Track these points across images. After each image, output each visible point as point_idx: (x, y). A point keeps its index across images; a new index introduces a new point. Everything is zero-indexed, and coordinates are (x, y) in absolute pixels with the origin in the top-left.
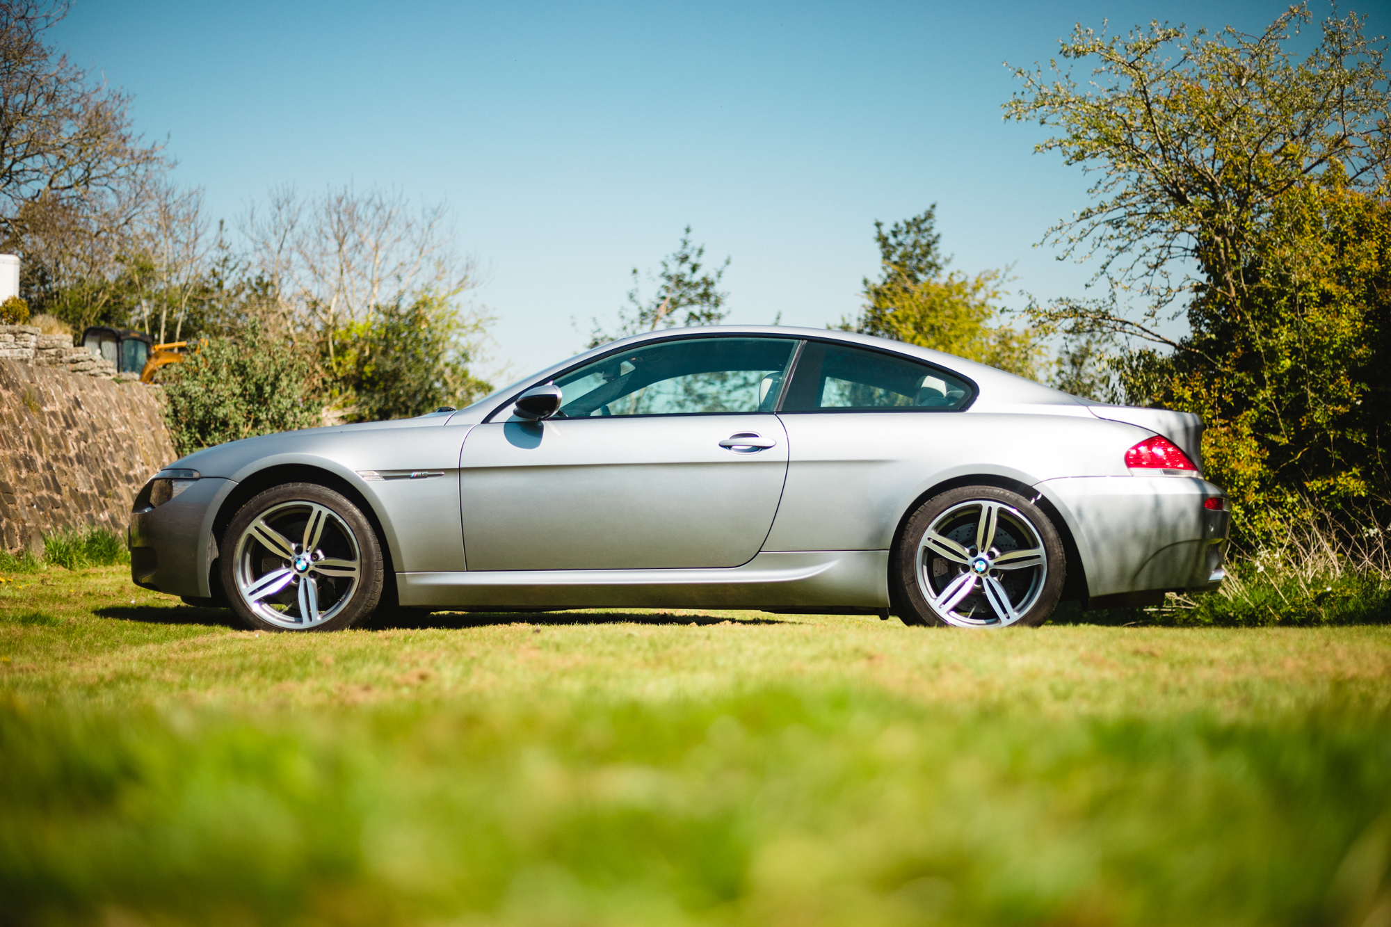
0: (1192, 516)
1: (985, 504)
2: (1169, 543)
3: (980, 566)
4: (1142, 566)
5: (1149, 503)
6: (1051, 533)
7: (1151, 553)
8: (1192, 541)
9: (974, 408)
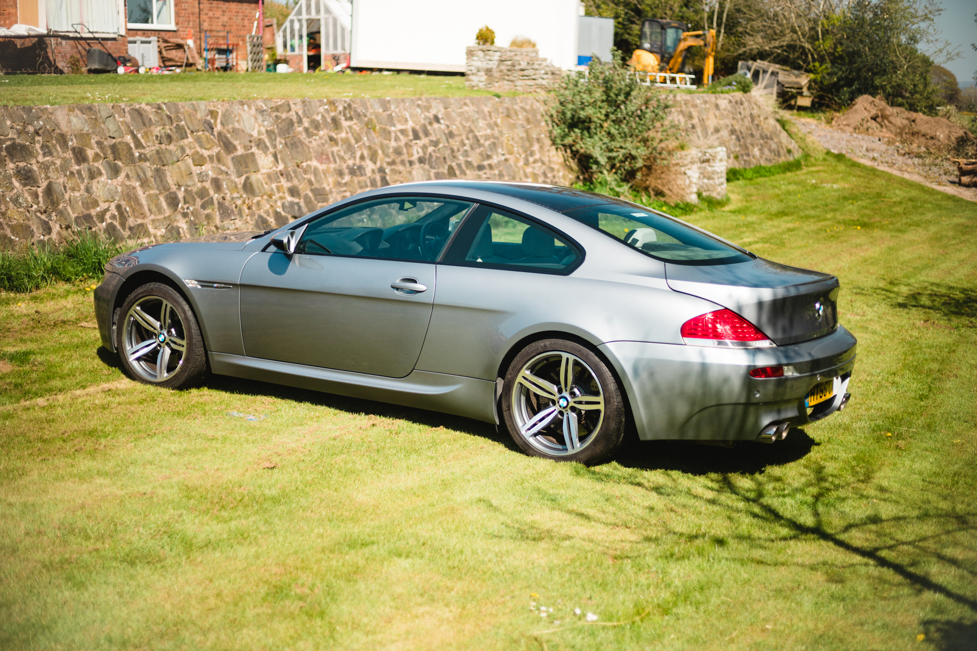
0: (736, 383)
1: (565, 355)
2: (714, 403)
3: (563, 403)
4: (689, 419)
5: (697, 369)
6: (612, 385)
7: (697, 409)
8: (736, 404)
9: (577, 273)
